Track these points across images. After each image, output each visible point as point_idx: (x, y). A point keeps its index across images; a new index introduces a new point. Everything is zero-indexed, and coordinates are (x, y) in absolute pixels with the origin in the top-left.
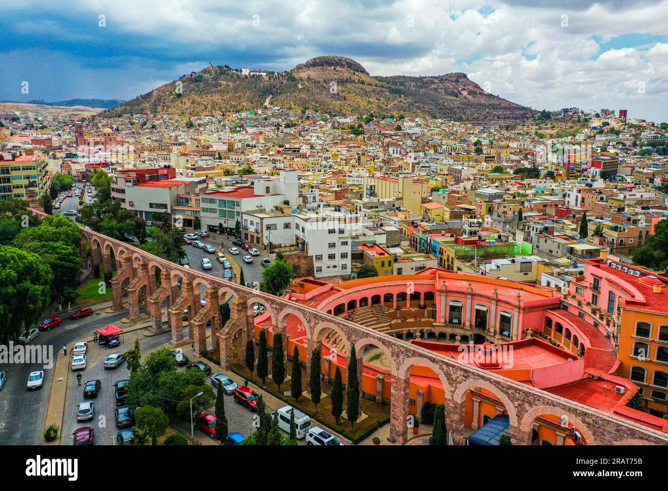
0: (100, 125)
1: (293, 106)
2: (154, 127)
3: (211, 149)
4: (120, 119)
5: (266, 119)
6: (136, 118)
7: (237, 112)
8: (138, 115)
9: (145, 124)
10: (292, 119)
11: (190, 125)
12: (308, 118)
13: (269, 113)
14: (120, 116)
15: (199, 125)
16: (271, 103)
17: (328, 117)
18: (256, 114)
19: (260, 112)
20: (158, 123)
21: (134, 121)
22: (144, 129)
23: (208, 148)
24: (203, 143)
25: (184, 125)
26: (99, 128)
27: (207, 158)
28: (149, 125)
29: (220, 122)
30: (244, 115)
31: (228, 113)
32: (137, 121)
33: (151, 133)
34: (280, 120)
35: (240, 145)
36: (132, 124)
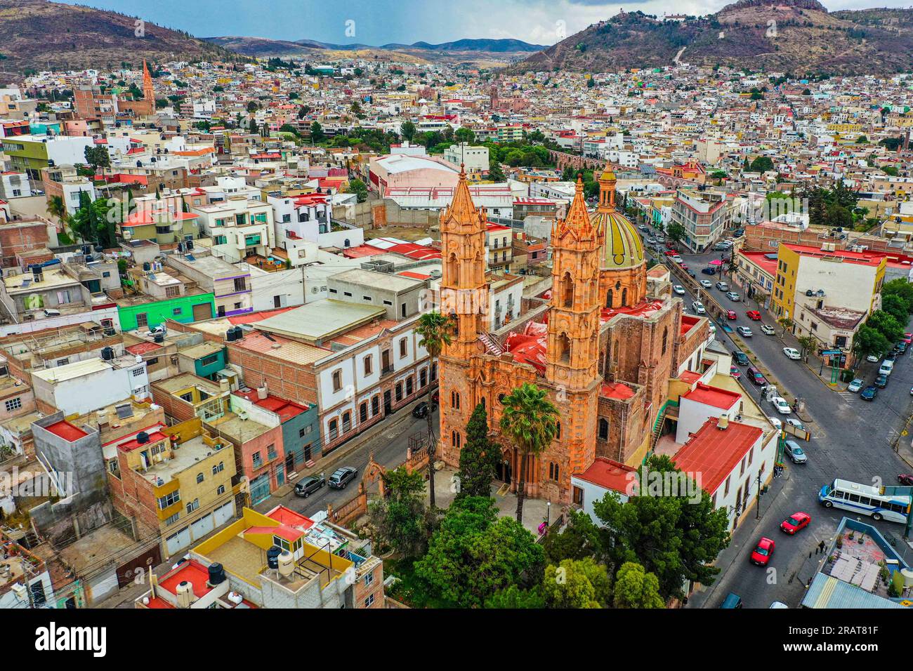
0: (504, 83)
1: (706, 61)
2: (555, 86)
3: (605, 113)
4: (524, 77)
5: (671, 78)
6: (540, 77)
7: (643, 68)
8: (540, 73)
9: (547, 83)
10: (699, 78)
11: (591, 84)
12: (717, 77)
13: (676, 70)
14: (523, 74)
15: (601, 84)
16: (681, 59)
17: (743, 75)
18: (662, 71)
19: (666, 68)
20: (560, 81)
21: (537, 79)
22: (547, 88)
23: (603, 111)
24: (599, 107)
25: (585, 84)
26: (503, 87)
27: (600, 121)
28: (551, 84)
29: (622, 80)
30: (648, 72)
31: (632, 70)
32: (539, 80)
33: (552, 93)
34: (686, 79)
35: (631, 110)
36: (535, 82)
